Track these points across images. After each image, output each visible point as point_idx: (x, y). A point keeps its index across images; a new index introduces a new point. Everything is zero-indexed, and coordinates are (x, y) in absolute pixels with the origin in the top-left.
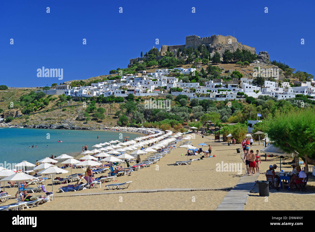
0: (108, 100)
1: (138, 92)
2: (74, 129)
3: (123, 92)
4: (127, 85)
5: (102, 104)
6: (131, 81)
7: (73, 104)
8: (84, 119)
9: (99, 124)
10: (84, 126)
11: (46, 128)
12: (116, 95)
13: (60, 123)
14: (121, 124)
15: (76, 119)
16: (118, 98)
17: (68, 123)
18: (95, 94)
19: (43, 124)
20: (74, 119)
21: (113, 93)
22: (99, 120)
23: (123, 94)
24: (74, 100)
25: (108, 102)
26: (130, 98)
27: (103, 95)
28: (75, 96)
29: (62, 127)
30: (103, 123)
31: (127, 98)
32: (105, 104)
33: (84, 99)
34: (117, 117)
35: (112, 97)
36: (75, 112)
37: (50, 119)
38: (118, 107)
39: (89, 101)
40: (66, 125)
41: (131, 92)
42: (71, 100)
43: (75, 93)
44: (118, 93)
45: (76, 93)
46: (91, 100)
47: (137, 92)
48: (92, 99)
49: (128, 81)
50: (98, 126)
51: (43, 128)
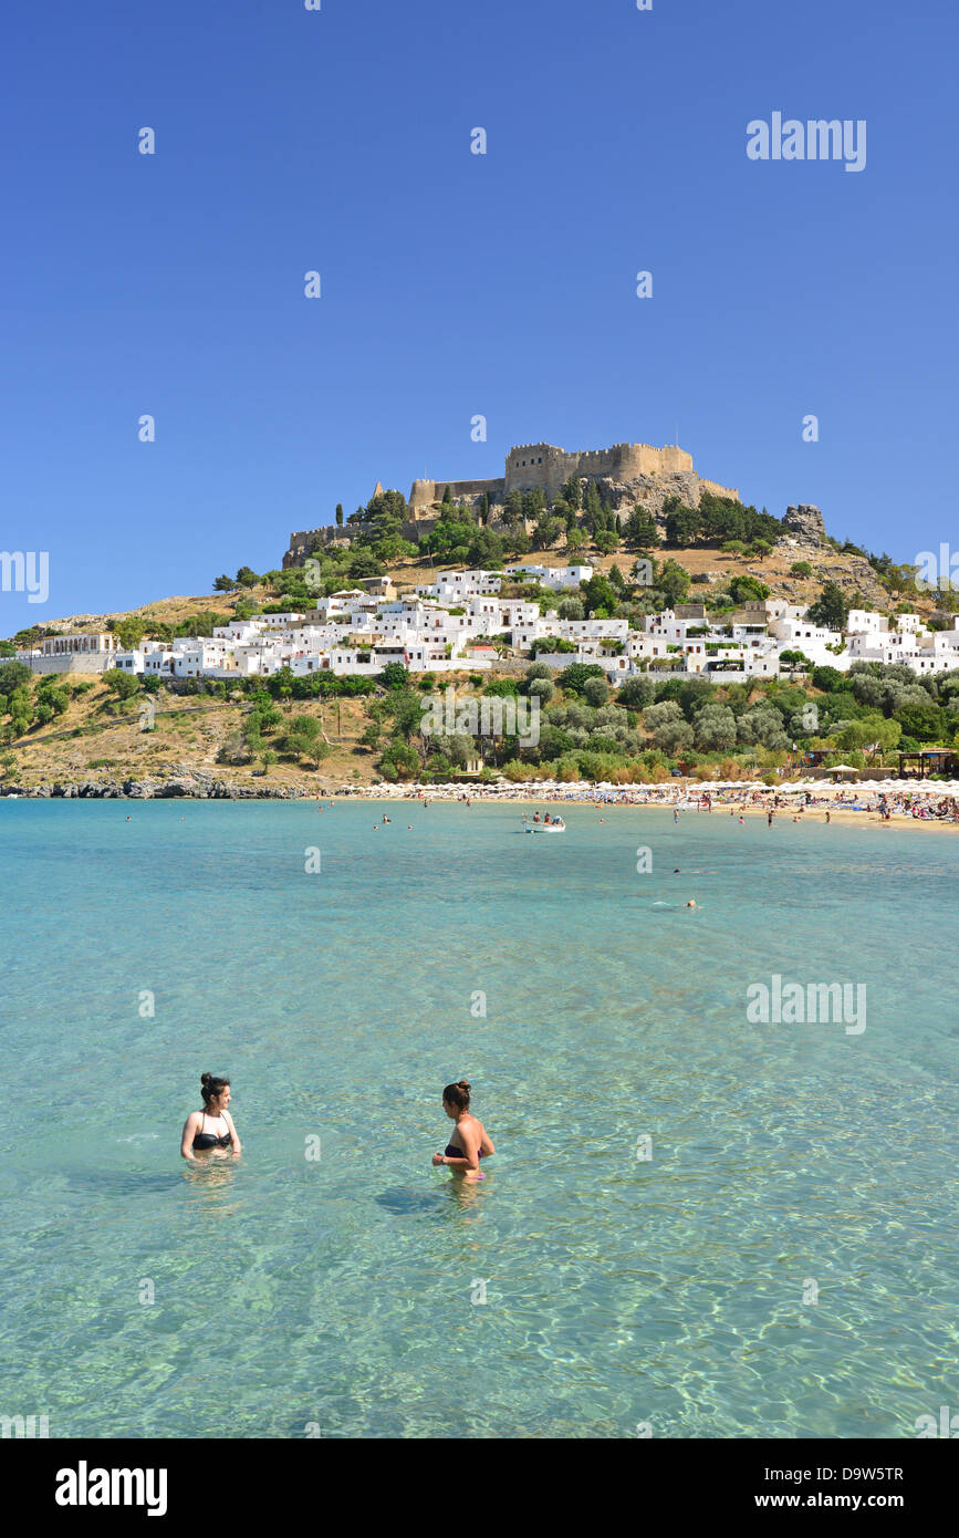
0: (316, 686)
1: (419, 656)
2: (226, 796)
3: (363, 659)
4: (360, 631)
5: (296, 704)
6: (370, 616)
7: (174, 707)
8: (248, 761)
9: (310, 774)
10: (260, 784)
11: (114, 796)
12: (340, 670)
13: (162, 776)
14: (396, 775)
15: (218, 761)
16: (349, 679)
17: (196, 776)
18: (252, 667)
19: (92, 779)
20: (210, 759)
21: (326, 664)
22: (306, 759)
23: (364, 665)
24: (174, 691)
25: (316, 695)
26: (393, 678)
27: (287, 669)
28: (168, 674)
29: (174, 792)
30: (325, 771)
31: (379, 679)
32: (307, 703)
33: (218, 687)
34: (368, 748)
35: (329, 676)
36: (200, 737)
37: (112, 764)
38: (359, 714)
39: (237, 694)
40: (186, 782)
41: (395, 658)
42: (162, 691)
43: (166, 663)
44: (344, 660)
45: (173, 665)
46: (246, 689)
47: (415, 656)
48: (248, 685)
49: (359, 615)
50: (312, 784)
51: (97, 795)
